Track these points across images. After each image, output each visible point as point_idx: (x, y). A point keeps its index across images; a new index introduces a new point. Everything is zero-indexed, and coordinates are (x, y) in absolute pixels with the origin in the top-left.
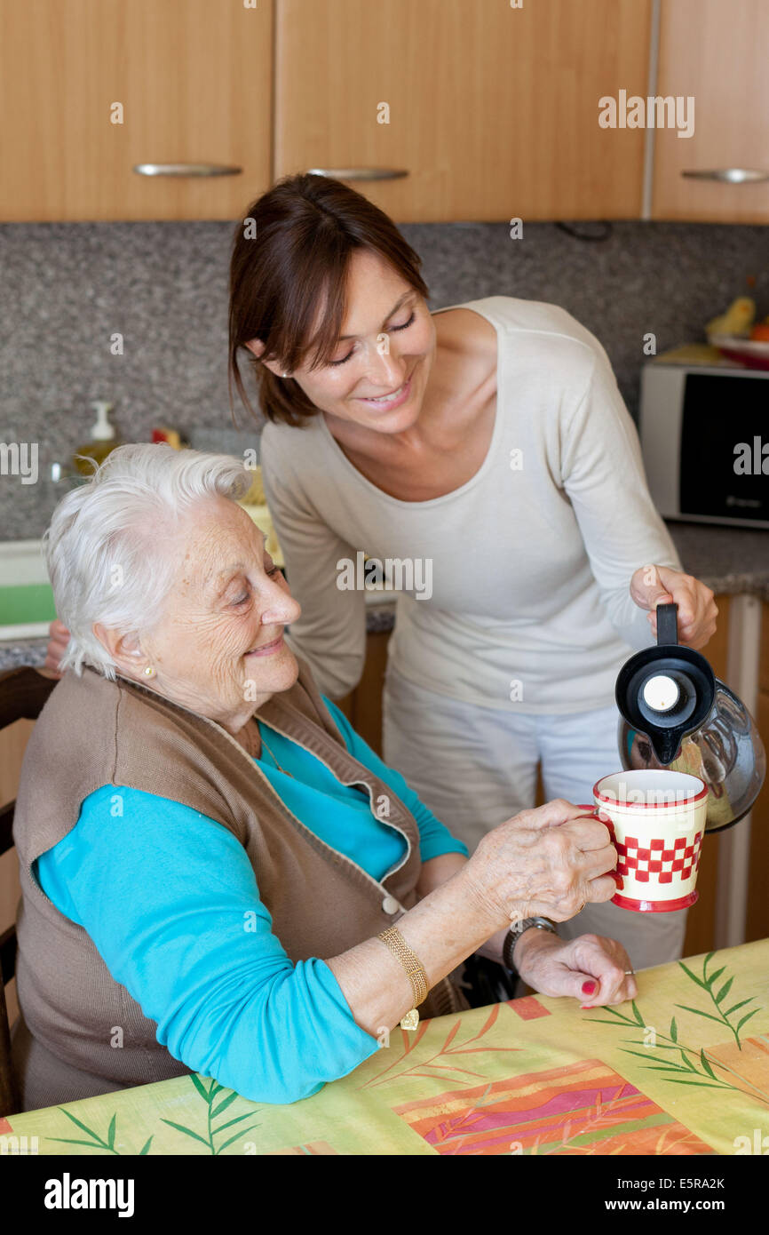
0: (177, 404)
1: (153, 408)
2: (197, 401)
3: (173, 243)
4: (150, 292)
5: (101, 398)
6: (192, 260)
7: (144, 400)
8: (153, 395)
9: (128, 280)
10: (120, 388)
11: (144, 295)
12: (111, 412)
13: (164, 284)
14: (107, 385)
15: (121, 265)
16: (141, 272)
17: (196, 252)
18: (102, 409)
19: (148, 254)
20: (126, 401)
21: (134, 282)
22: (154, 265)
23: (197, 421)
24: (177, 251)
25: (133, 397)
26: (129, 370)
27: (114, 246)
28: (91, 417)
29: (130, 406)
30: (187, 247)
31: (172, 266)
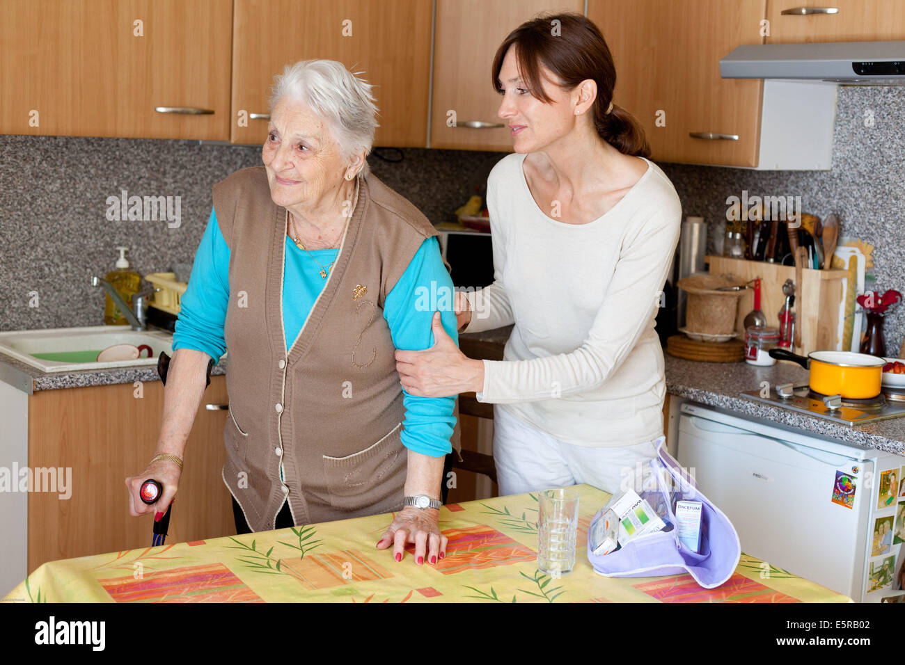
0: (163, 249)
1: (150, 251)
2: (176, 247)
3: (163, 156)
4: (149, 184)
5: (120, 245)
6: (173, 167)
7: (145, 246)
8: (149, 244)
9: (137, 177)
10: (131, 239)
11: (146, 186)
12: (126, 253)
13: (157, 179)
14: (124, 237)
15: (133, 168)
16: (144, 172)
17: (175, 162)
18: (122, 250)
19: (149, 162)
20: (134, 247)
21: (140, 178)
22: (152, 168)
23: (174, 259)
24: (165, 161)
25: (139, 245)
26: (136, 229)
27: (130, 157)
28: (115, 255)
29: (137, 250)
30: (171, 159)
31: (162, 170)
